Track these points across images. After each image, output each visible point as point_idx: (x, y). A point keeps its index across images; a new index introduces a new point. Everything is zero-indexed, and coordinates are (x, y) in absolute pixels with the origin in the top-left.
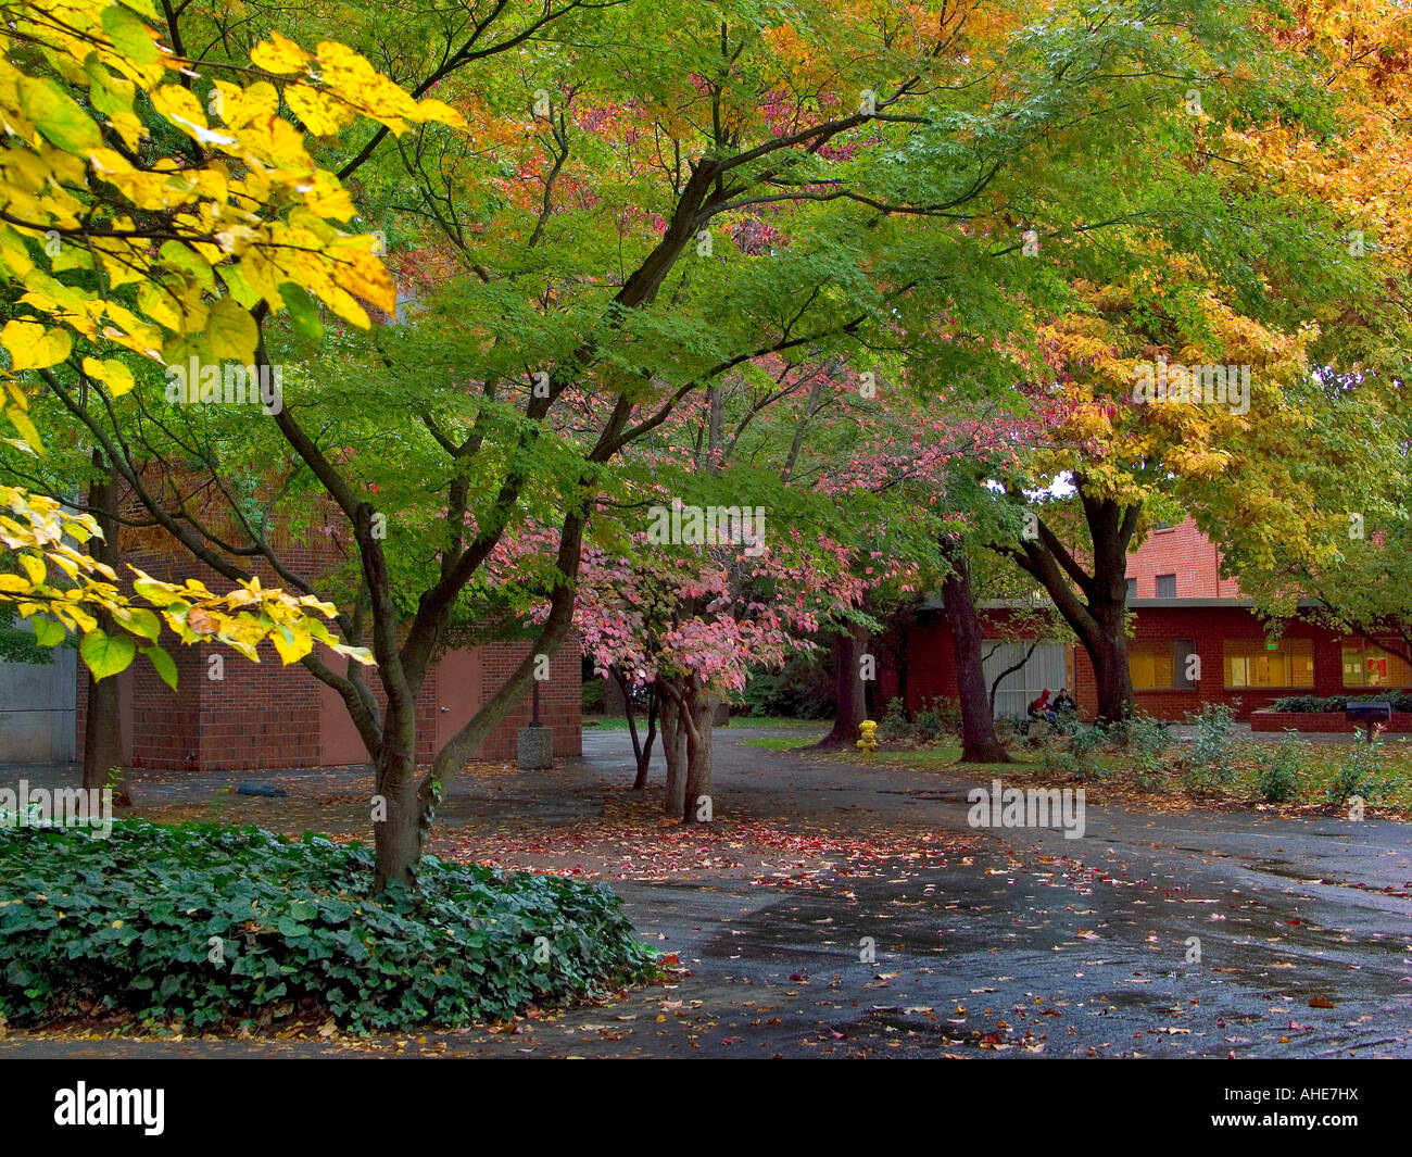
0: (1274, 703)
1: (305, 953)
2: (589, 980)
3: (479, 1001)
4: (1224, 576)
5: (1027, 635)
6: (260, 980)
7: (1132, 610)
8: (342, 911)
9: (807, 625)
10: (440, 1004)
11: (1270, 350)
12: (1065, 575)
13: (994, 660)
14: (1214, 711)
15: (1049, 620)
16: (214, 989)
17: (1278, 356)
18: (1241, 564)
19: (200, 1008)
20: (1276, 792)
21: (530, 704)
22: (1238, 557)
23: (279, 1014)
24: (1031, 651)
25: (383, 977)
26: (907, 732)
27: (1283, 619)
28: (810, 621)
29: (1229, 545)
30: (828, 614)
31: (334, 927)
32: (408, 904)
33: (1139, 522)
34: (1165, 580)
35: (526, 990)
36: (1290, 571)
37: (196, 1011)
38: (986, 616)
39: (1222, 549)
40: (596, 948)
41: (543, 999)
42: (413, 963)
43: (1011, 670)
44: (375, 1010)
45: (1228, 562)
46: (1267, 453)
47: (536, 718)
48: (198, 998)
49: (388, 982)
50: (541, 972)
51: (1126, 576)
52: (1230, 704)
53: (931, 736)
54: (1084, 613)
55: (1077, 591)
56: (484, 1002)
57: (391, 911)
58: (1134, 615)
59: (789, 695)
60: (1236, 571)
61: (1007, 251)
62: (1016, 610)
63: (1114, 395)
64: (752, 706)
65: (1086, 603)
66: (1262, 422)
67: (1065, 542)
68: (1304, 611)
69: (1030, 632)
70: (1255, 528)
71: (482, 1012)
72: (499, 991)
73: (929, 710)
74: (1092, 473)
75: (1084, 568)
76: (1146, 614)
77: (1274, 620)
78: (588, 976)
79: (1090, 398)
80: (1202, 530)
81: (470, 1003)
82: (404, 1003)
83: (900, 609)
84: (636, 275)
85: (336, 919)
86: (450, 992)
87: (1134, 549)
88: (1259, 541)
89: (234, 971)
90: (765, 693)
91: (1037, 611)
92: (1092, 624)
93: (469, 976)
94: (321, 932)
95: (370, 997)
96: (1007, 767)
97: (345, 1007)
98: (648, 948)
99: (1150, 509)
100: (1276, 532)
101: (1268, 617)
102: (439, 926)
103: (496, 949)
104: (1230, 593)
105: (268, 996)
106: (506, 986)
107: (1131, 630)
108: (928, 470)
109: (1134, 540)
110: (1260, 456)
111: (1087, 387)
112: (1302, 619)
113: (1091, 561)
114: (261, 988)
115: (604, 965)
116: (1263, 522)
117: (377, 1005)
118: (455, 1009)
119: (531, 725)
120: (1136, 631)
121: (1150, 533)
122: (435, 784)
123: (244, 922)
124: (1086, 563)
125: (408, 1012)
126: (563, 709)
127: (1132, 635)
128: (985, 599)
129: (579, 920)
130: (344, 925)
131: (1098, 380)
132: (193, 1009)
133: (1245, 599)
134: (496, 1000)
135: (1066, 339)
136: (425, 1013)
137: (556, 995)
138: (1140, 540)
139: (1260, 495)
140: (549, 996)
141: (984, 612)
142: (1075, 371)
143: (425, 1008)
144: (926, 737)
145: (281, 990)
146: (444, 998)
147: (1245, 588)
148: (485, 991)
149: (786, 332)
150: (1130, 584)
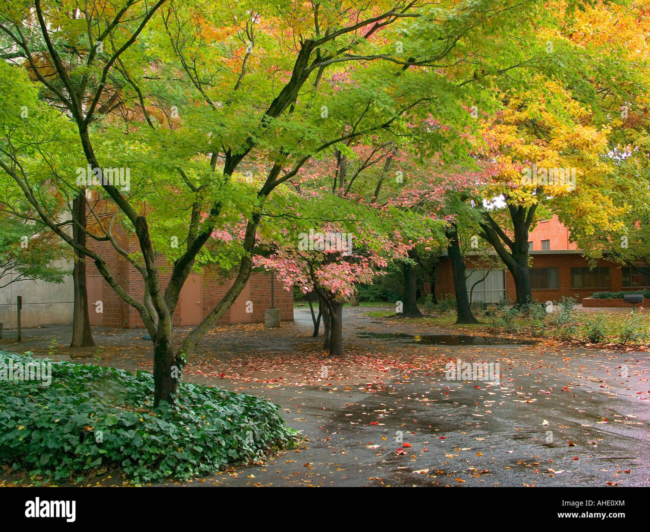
0: (592, 295)
1: (112, 443)
2: (259, 451)
3: (199, 466)
4: (571, 242)
5: (485, 267)
6: (89, 456)
7: (531, 255)
8: (133, 419)
9: (383, 265)
10: (179, 468)
11: (590, 139)
12: (502, 241)
13: (472, 277)
14: (566, 300)
15: (495, 260)
16: (67, 460)
17: (595, 142)
18: (578, 236)
19: (59, 471)
20: (595, 338)
21: (270, 299)
22: (576, 233)
23: (99, 473)
24: (488, 273)
25: (151, 455)
26: (434, 309)
27: (596, 259)
28: (384, 263)
29: (572, 228)
30: (392, 260)
31: (127, 429)
32: (169, 414)
33: (534, 219)
34: (546, 242)
35: (225, 458)
36: (599, 238)
37: (57, 472)
38: (468, 259)
39: (570, 230)
40: (263, 434)
41: (233, 462)
42: (166, 446)
43: (479, 282)
44: (146, 471)
45: (572, 236)
46: (591, 185)
47: (273, 305)
48: (58, 465)
49: (153, 457)
50: (232, 449)
51: (528, 241)
52: (574, 297)
53: (444, 311)
54: (510, 258)
55: (507, 248)
56: (202, 465)
57: (160, 418)
58: (532, 258)
59: (385, 292)
60: (576, 240)
61: (463, 84)
62: (481, 256)
63: (521, 160)
64: (369, 297)
65: (511, 253)
66: (588, 172)
67: (502, 227)
68: (605, 255)
69: (488, 266)
70: (584, 218)
71: (200, 472)
72: (211, 459)
73: (444, 299)
74: (511, 194)
75: (511, 238)
76: (537, 257)
77: (592, 260)
78: (258, 448)
79: (510, 162)
80: (561, 221)
81: (194, 466)
82: (161, 468)
83: (432, 256)
84: (276, 101)
85: (128, 424)
86: (185, 461)
87: (531, 230)
88: (586, 223)
89: (76, 452)
90: (375, 291)
91: (491, 256)
92: (514, 262)
93: (195, 453)
94: (121, 431)
95: (144, 464)
96: (476, 325)
97: (131, 469)
98: (292, 430)
99: (538, 213)
100: (594, 219)
101: (590, 259)
102: (183, 425)
103: (210, 438)
104: (573, 248)
105: (92, 464)
106: (214, 457)
107: (530, 264)
108: (437, 196)
109: (531, 226)
110: (587, 187)
111: (509, 157)
112: (604, 259)
113: (513, 235)
114: (89, 460)
115: (267, 442)
116: (588, 215)
117: (148, 468)
118: (187, 470)
119: (270, 308)
120: (532, 265)
121: (538, 223)
122: (183, 354)
123: (84, 425)
124: (511, 236)
125: (162, 472)
126: (285, 301)
127: (531, 266)
128: (467, 251)
129: (256, 419)
130: (132, 427)
131: (514, 154)
132: (55, 471)
133: (579, 251)
134: (208, 464)
135: (499, 135)
136: (170, 473)
137: (241, 459)
138: (534, 226)
139: (587, 203)
140: (237, 460)
141: (467, 257)
142: (503, 150)
143: (171, 470)
144: (443, 311)
145: (99, 461)
146: (181, 464)
147: (580, 246)
148: (203, 460)
149: (354, 128)
150: (530, 244)
